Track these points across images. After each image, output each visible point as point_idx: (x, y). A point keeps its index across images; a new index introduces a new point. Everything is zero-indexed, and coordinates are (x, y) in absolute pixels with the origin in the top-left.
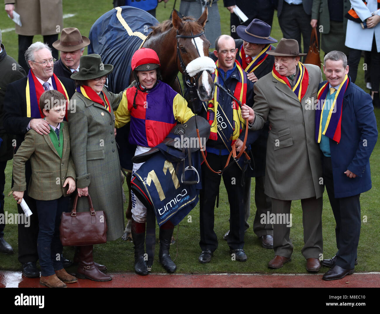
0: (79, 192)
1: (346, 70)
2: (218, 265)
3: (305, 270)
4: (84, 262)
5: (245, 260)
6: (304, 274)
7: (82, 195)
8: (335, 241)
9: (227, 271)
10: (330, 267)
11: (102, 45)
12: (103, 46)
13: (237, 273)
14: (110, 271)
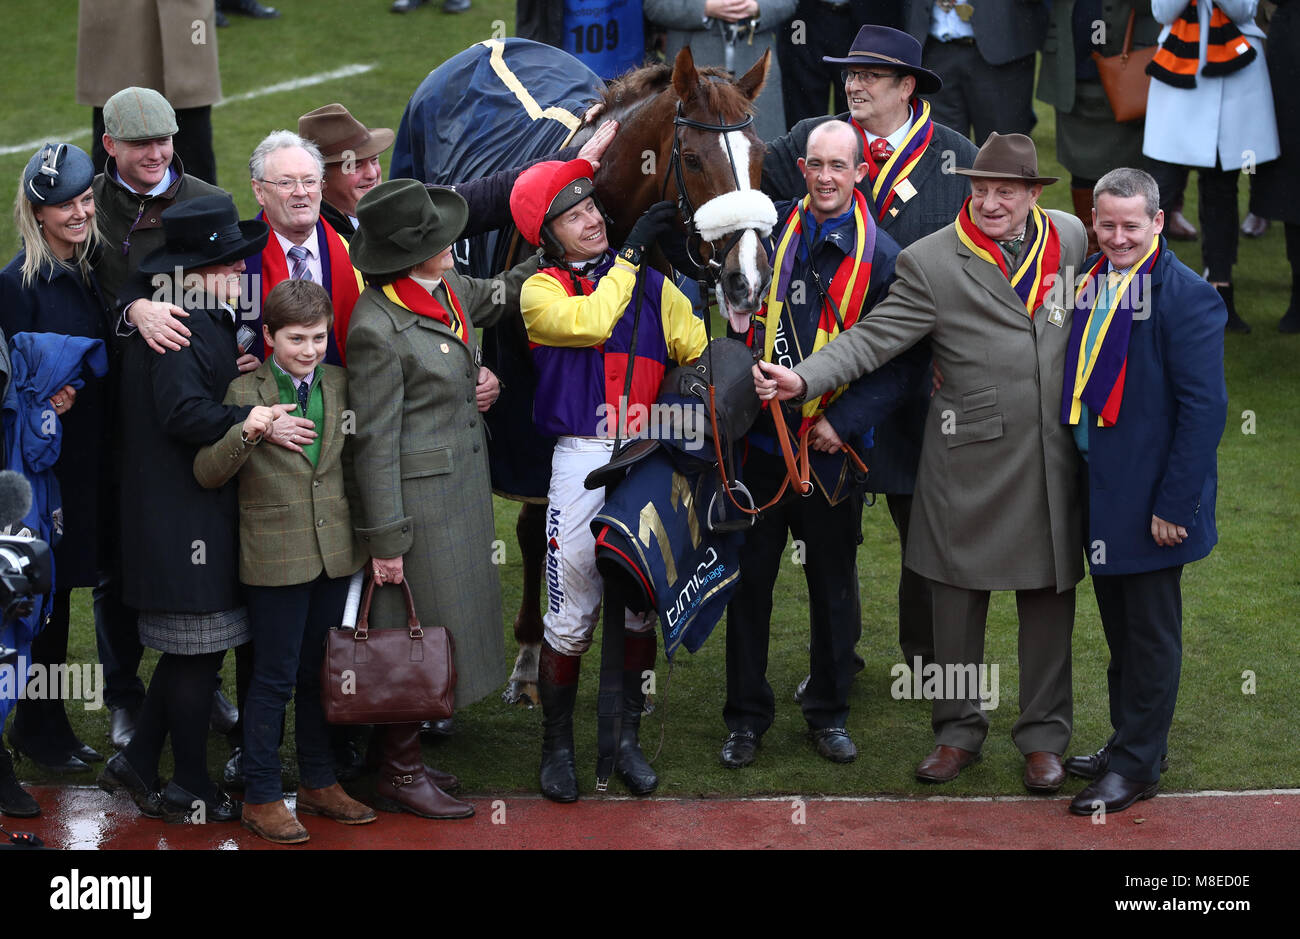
0: (377, 572)
1: (1154, 223)
2: (773, 772)
3: (1020, 788)
4: (397, 765)
5: (851, 759)
6: (1019, 799)
7: (385, 580)
8: (1107, 705)
9: (799, 788)
10: (1092, 779)
11: (451, 144)
12: (452, 148)
13: (827, 795)
14: (469, 790)
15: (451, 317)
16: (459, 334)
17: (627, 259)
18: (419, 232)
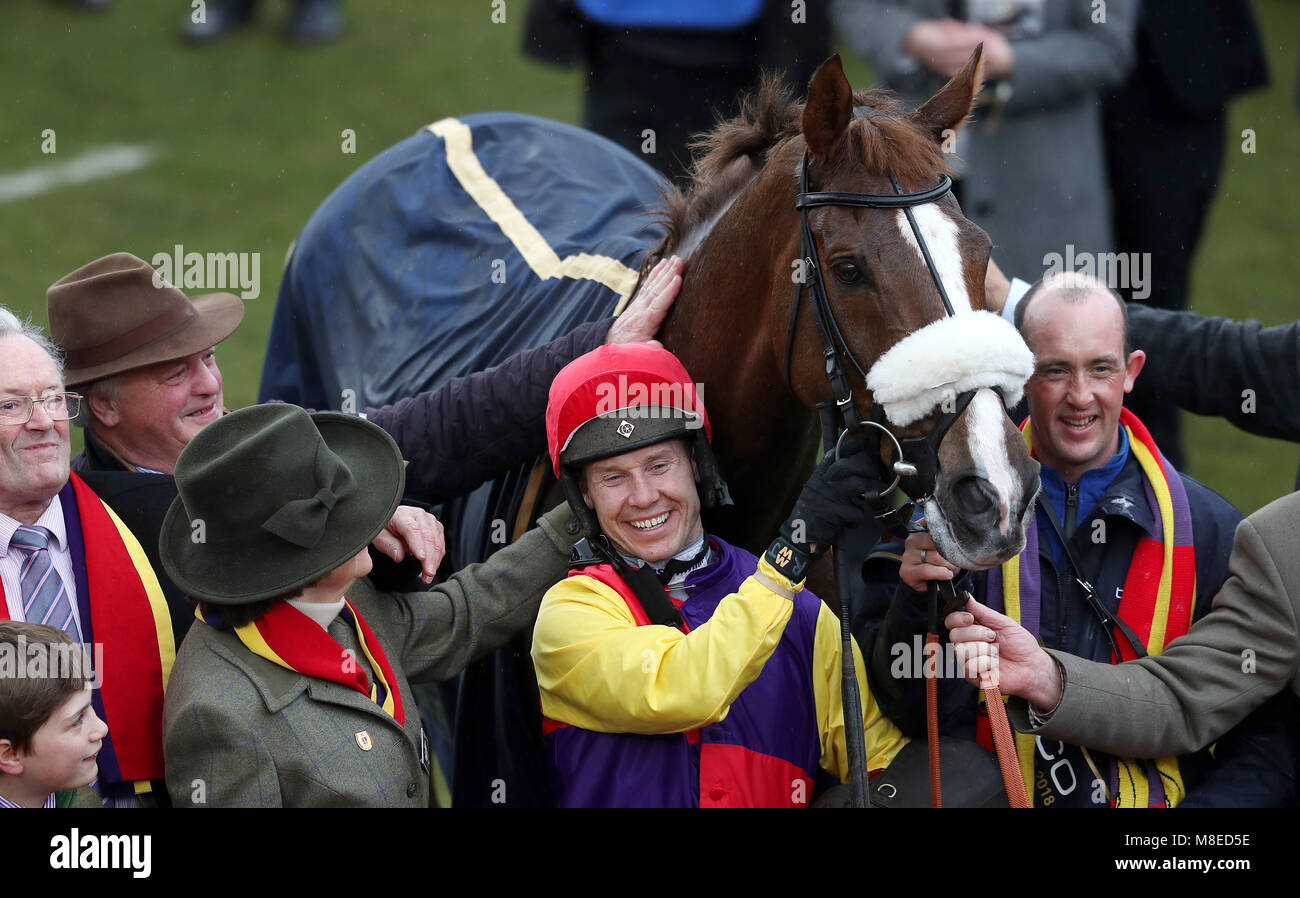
15: (370, 677)
16: (389, 708)
17: (778, 567)
18: (320, 506)
